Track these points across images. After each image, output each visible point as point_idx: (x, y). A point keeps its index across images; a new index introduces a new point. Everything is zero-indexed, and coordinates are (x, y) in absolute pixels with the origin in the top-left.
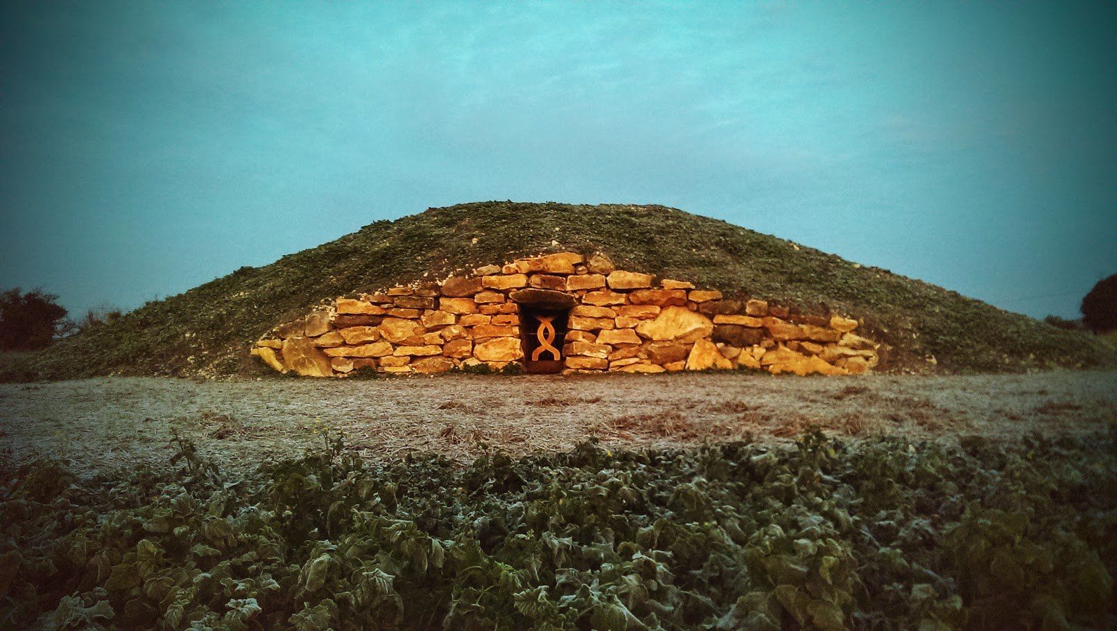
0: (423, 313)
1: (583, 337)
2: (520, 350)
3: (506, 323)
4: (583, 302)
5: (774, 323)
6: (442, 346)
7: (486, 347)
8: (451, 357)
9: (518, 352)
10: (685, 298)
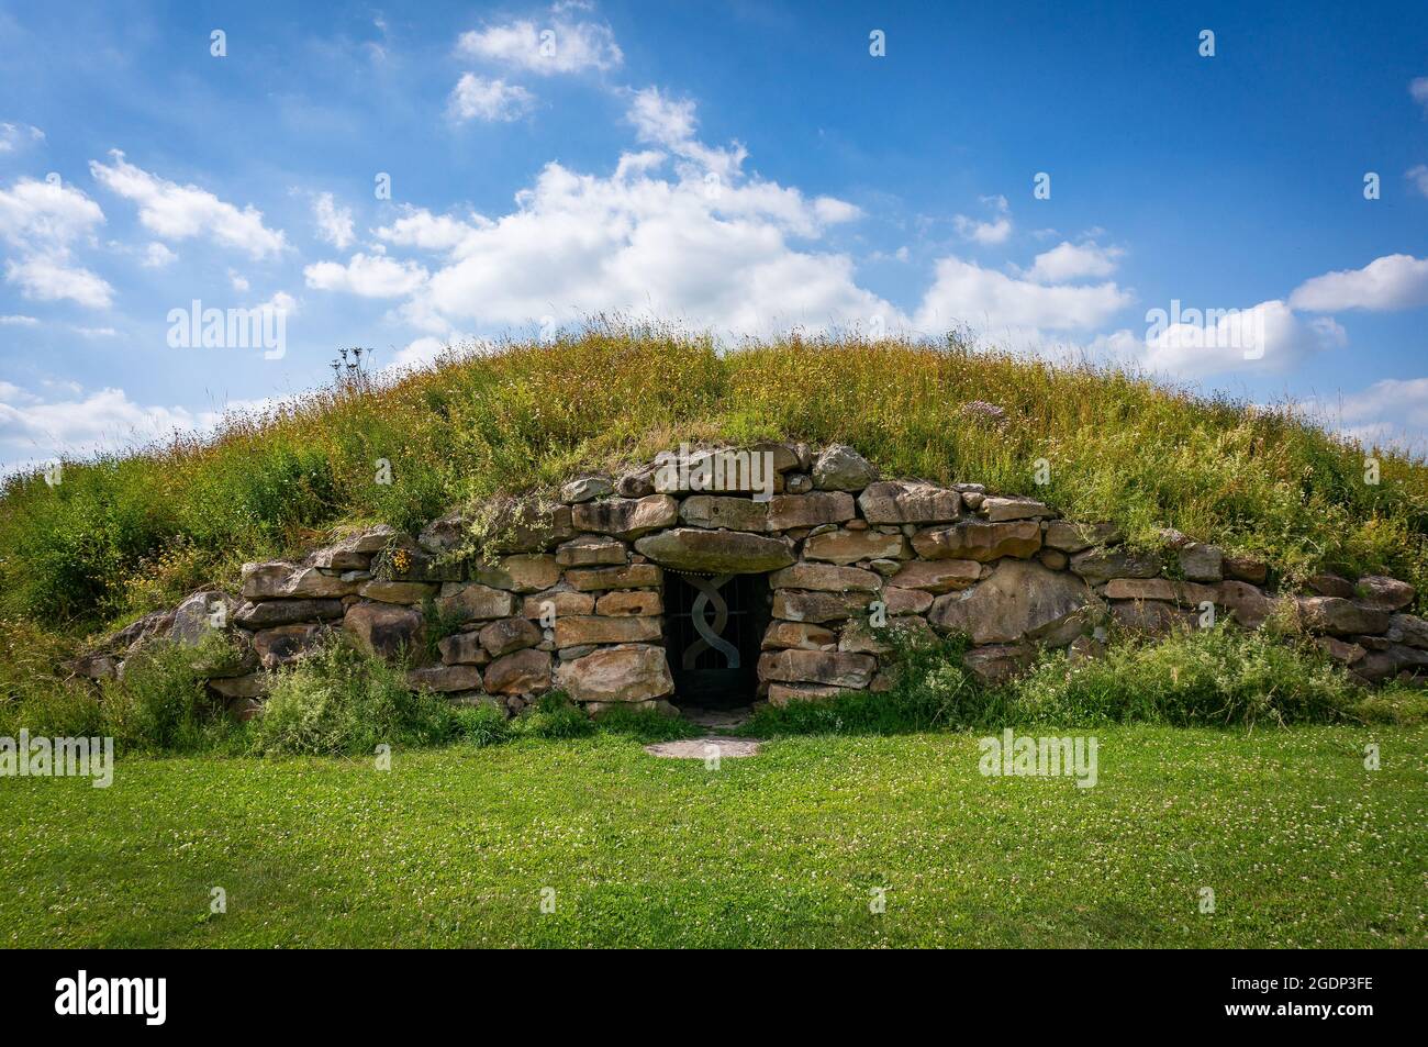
0: (438, 593)
1: (810, 638)
2: (664, 673)
3: (631, 611)
4: (807, 555)
5: (1241, 595)
6: (481, 668)
7: (584, 666)
8: (504, 694)
9: (661, 679)
10: (1040, 541)
